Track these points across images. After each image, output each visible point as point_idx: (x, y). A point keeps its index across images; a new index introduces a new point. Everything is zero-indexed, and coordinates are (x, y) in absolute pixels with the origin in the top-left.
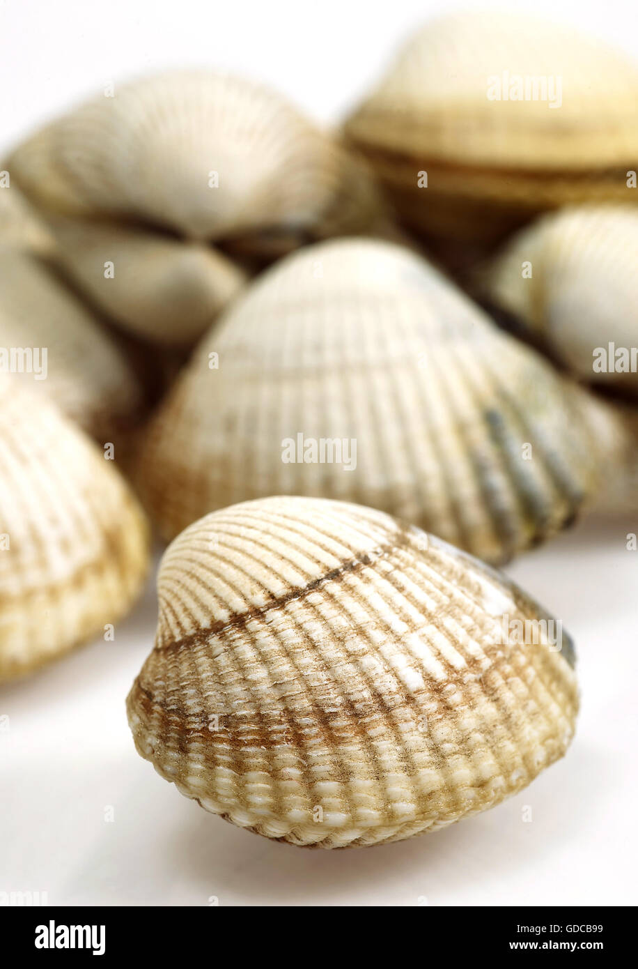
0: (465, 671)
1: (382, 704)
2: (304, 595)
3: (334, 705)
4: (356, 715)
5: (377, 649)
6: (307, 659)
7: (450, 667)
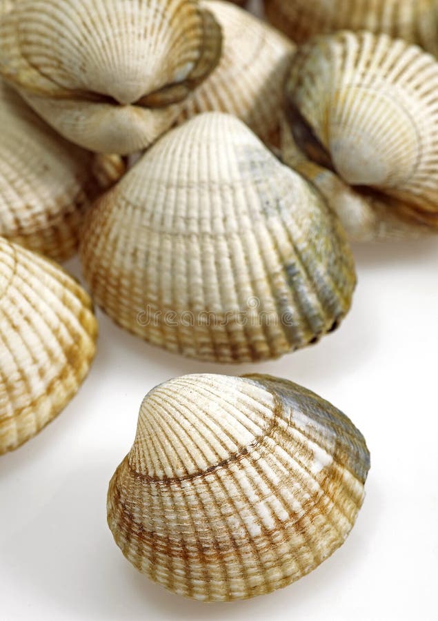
0: (287, 521)
1: (235, 543)
2: (204, 476)
3: (208, 543)
4: (219, 549)
5: (238, 513)
6: (199, 515)
7: (278, 520)
